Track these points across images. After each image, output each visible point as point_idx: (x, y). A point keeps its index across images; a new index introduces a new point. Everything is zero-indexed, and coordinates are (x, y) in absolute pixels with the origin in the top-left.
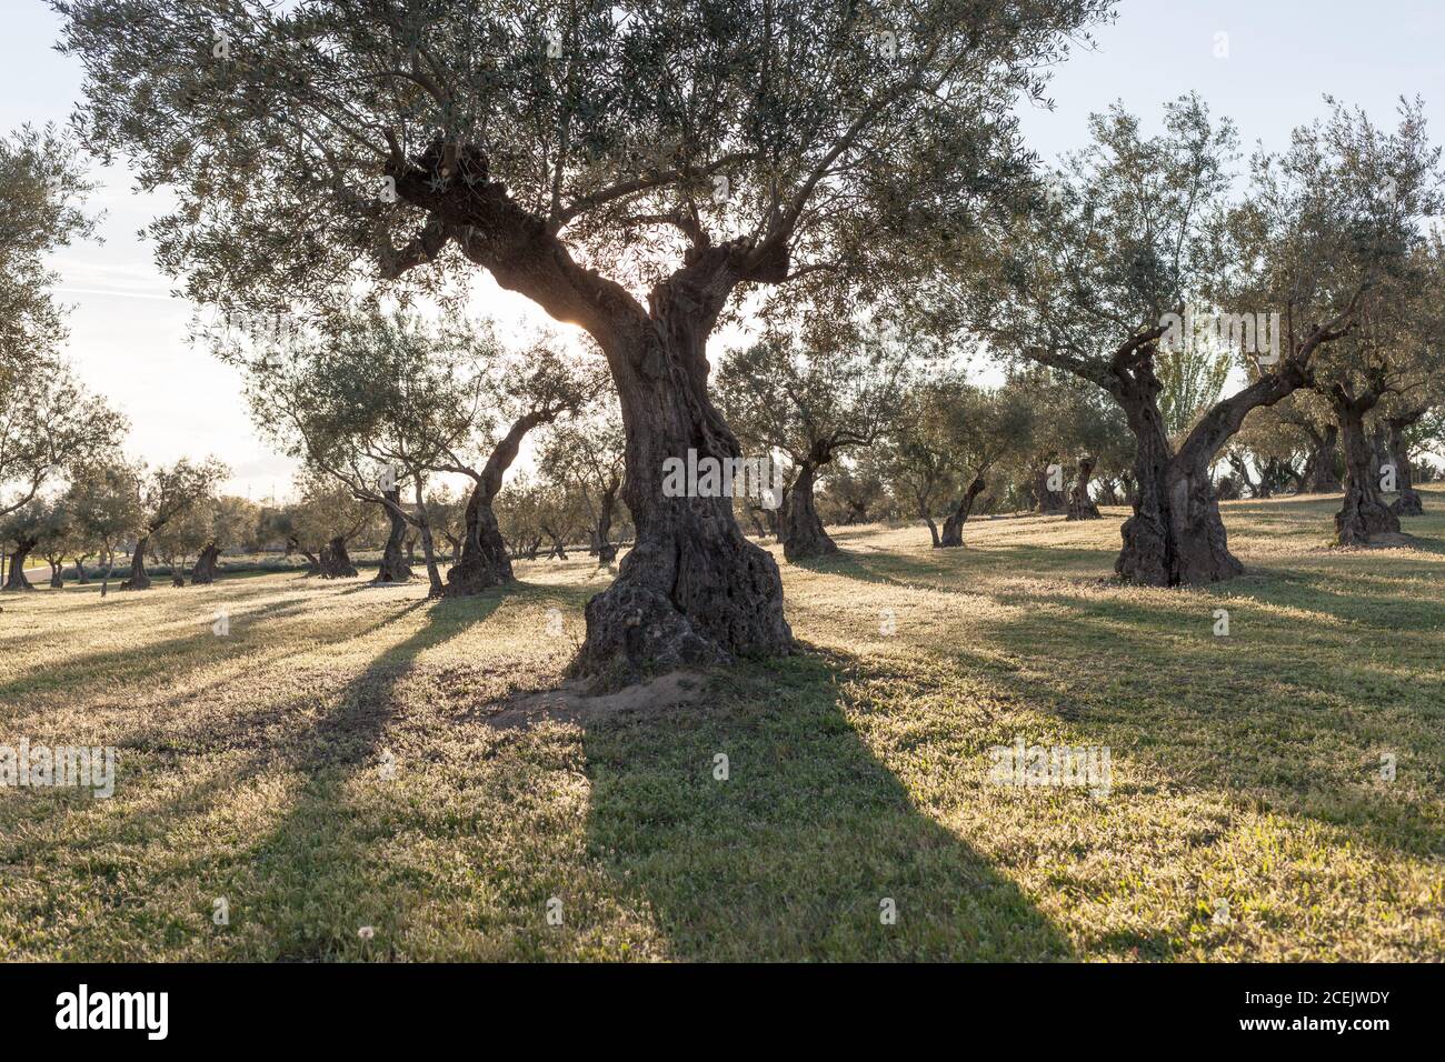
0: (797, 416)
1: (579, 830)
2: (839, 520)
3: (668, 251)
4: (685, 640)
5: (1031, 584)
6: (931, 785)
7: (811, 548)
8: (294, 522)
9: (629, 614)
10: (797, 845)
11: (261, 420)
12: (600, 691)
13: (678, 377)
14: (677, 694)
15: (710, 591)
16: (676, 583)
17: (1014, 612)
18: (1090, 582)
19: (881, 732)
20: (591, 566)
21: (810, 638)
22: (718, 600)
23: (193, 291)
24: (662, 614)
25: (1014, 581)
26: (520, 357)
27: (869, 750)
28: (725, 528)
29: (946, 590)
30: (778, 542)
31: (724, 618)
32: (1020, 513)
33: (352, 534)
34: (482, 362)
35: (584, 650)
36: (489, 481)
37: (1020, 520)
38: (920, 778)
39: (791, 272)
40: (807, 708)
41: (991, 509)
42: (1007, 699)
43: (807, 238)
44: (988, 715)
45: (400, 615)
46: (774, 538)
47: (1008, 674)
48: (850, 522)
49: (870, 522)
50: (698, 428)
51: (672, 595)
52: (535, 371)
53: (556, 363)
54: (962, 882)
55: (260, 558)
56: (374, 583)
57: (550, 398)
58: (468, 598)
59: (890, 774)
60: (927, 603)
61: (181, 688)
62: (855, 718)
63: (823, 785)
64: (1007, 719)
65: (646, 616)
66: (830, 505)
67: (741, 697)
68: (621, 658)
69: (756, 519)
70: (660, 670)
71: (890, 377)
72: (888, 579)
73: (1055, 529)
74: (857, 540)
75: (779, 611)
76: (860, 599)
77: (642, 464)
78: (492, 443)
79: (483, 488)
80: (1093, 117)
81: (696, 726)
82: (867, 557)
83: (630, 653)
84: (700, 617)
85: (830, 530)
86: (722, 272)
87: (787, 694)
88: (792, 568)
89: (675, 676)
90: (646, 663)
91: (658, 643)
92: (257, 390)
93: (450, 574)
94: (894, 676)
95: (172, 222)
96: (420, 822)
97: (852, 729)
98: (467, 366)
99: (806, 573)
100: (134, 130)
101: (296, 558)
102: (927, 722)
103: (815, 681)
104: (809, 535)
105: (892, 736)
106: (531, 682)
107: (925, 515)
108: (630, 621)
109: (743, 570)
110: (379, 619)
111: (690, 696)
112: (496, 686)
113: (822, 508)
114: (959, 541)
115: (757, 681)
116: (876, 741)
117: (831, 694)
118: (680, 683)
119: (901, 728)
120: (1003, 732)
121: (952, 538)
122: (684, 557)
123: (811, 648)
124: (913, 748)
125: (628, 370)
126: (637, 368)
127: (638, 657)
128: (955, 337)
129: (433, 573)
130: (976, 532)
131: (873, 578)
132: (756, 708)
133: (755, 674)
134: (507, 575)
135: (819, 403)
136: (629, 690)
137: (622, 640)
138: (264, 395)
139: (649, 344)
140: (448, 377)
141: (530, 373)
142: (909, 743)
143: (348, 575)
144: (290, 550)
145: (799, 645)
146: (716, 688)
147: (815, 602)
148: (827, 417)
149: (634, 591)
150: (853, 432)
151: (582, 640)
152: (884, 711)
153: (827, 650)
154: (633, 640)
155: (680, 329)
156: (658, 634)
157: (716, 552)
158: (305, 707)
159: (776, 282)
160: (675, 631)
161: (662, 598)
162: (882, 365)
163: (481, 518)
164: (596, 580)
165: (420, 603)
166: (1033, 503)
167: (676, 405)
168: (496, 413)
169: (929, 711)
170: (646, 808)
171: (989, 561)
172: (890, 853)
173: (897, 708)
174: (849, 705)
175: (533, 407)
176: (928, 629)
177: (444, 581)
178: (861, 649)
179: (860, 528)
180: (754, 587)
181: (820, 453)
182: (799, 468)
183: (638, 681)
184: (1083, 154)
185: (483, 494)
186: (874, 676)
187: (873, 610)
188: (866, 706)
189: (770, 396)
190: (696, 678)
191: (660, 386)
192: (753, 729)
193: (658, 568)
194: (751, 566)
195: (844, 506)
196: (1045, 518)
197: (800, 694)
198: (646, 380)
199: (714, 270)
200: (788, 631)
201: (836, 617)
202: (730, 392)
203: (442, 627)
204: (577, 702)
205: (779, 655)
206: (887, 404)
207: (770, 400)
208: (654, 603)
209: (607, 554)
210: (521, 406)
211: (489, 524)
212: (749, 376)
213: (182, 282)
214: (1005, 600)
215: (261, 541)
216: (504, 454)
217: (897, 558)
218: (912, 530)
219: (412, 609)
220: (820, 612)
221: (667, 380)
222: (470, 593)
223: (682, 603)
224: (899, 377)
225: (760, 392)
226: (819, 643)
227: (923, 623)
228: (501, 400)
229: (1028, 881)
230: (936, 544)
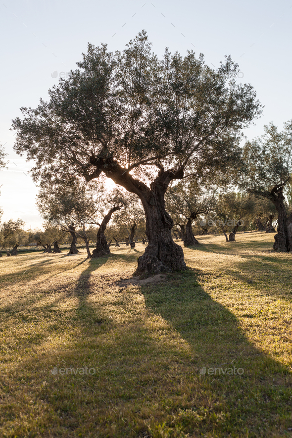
0: (186, 206)
1: (144, 304)
2: (200, 233)
3: (154, 171)
4: (161, 267)
5: (250, 252)
6: (216, 295)
7: (191, 243)
8: (41, 237)
9: (148, 261)
10: (187, 305)
11: (41, 211)
12: (142, 279)
13: (158, 205)
14: (160, 279)
15: (167, 255)
16: (158, 253)
17: (245, 260)
18: (266, 251)
19: (206, 287)
20: (128, 249)
21: (191, 266)
22: (168, 257)
23: (41, 185)
24: (156, 261)
25: (246, 252)
26: (111, 192)
27: (203, 289)
28: (170, 240)
29: (227, 254)
30: (182, 241)
31: (170, 262)
32: (253, 231)
33: (60, 240)
34: (100, 194)
35: (137, 270)
36: (103, 226)
37: (253, 233)
38: (213, 294)
39: (184, 176)
40: (190, 281)
41: (245, 229)
42: (236, 279)
43: (188, 167)
44: (231, 282)
45: (82, 263)
46: (181, 239)
47: (238, 274)
48: (203, 234)
49: (209, 234)
50: (163, 216)
51: (158, 256)
52: (115, 196)
53: (121, 194)
54: (219, 309)
55: (29, 248)
56: (68, 254)
57: (119, 203)
58: (99, 258)
59: (207, 294)
60: (222, 258)
61: (38, 281)
62: (200, 283)
63: (193, 296)
64: (235, 283)
65: (152, 261)
66: (197, 229)
67: (175, 279)
68: (146, 271)
69: (175, 234)
70: (156, 274)
71: (212, 194)
72: (212, 251)
73: (262, 236)
74: (204, 240)
75: (183, 260)
76: (204, 257)
77: (150, 226)
78: (103, 216)
79: (101, 228)
80: (265, 126)
81: (165, 285)
82: (207, 245)
83: (149, 270)
84: (164, 261)
85: (196, 237)
86: (167, 178)
87: (185, 279)
88: (186, 248)
89: (159, 275)
90: (152, 272)
91: (155, 267)
92: (40, 203)
93: (93, 252)
94: (210, 275)
95: (35, 169)
96: (111, 303)
97: (200, 285)
98: (96, 195)
99: (190, 250)
100: (27, 147)
101: (40, 248)
102: (217, 284)
103: (192, 276)
104: (190, 239)
105: (209, 287)
106: (125, 277)
107: (224, 232)
108: (148, 263)
109: (174, 250)
110: (76, 264)
111: (163, 279)
112: (117, 278)
113: (195, 230)
114: (234, 240)
115: (178, 276)
116: (205, 288)
117: (195, 278)
118: (160, 277)
119: (210, 285)
120: (234, 286)
121: (232, 239)
122: (160, 247)
123: (191, 268)
124: (213, 289)
125: (146, 203)
126: (149, 203)
127: (150, 271)
128: (228, 186)
129: (88, 251)
130: (240, 237)
131: (208, 251)
132: (178, 281)
133: (178, 274)
134: (108, 251)
135: (193, 202)
136: (149, 278)
137: (147, 267)
138: (42, 204)
139: (151, 197)
140: (91, 198)
141: (113, 197)
142: (212, 288)
143: (59, 252)
144: (38, 245)
145: (188, 268)
146: (169, 277)
147: (192, 258)
148: (195, 206)
149: (149, 255)
150: (203, 209)
151: (137, 267)
152: (207, 282)
153: (195, 269)
154: (149, 267)
155: (158, 193)
156: (155, 265)
157: (168, 246)
158: (73, 284)
159: (180, 179)
160: (159, 265)
161: (156, 257)
162: (210, 191)
163: (101, 237)
164: (131, 253)
165: (86, 260)
166: (257, 228)
167: (158, 211)
168: (104, 207)
169: (218, 281)
170: (157, 300)
171: (242, 246)
172: (206, 305)
173: (210, 281)
174: (199, 281)
175: (114, 206)
176: (221, 264)
177: (92, 254)
178: (203, 269)
179: (206, 236)
180: (177, 254)
181: (194, 216)
182: (188, 220)
183: (151, 276)
184: (262, 136)
185: (101, 230)
186: (206, 275)
187: (208, 260)
188: (203, 281)
189: (179, 200)
190: (164, 276)
191: (154, 207)
192: (178, 286)
193: (154, 250)
194: (176, 249)
195: (201, 229)
196: (260, 232)
197: (188, 278)
198: (151, 206)
199: (166, 177)
200: (185, 264)
201: (197, 262)
202: (168, 199)
203: (94, 266)
204: (137, 281)
205: (183, 270)
206: (212, 202)
207: (179, 201)
208: (154, 258)
209: (133, 245)
210: (111, 205)
211: (103, 238)
212: (173, 195)
213: (39, 183)
214: (243, 257)
215: (29, 242)
216: (107, 219)
217: (216, 245)
218: (221, 236)
219: (84, 261)
220: (193, 260)
221: (155, 205)
222: (99, 257)
223: (160, 258)
224: (215, 194)
225: (176, 199)
226: (192, 267)
227: (220, 263)
228: (105, 204)
229: (231, 309)
230: (227, 241)
